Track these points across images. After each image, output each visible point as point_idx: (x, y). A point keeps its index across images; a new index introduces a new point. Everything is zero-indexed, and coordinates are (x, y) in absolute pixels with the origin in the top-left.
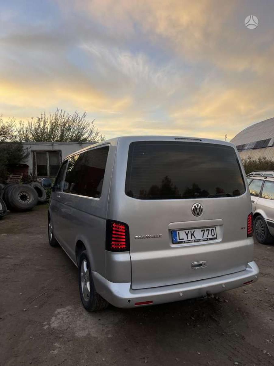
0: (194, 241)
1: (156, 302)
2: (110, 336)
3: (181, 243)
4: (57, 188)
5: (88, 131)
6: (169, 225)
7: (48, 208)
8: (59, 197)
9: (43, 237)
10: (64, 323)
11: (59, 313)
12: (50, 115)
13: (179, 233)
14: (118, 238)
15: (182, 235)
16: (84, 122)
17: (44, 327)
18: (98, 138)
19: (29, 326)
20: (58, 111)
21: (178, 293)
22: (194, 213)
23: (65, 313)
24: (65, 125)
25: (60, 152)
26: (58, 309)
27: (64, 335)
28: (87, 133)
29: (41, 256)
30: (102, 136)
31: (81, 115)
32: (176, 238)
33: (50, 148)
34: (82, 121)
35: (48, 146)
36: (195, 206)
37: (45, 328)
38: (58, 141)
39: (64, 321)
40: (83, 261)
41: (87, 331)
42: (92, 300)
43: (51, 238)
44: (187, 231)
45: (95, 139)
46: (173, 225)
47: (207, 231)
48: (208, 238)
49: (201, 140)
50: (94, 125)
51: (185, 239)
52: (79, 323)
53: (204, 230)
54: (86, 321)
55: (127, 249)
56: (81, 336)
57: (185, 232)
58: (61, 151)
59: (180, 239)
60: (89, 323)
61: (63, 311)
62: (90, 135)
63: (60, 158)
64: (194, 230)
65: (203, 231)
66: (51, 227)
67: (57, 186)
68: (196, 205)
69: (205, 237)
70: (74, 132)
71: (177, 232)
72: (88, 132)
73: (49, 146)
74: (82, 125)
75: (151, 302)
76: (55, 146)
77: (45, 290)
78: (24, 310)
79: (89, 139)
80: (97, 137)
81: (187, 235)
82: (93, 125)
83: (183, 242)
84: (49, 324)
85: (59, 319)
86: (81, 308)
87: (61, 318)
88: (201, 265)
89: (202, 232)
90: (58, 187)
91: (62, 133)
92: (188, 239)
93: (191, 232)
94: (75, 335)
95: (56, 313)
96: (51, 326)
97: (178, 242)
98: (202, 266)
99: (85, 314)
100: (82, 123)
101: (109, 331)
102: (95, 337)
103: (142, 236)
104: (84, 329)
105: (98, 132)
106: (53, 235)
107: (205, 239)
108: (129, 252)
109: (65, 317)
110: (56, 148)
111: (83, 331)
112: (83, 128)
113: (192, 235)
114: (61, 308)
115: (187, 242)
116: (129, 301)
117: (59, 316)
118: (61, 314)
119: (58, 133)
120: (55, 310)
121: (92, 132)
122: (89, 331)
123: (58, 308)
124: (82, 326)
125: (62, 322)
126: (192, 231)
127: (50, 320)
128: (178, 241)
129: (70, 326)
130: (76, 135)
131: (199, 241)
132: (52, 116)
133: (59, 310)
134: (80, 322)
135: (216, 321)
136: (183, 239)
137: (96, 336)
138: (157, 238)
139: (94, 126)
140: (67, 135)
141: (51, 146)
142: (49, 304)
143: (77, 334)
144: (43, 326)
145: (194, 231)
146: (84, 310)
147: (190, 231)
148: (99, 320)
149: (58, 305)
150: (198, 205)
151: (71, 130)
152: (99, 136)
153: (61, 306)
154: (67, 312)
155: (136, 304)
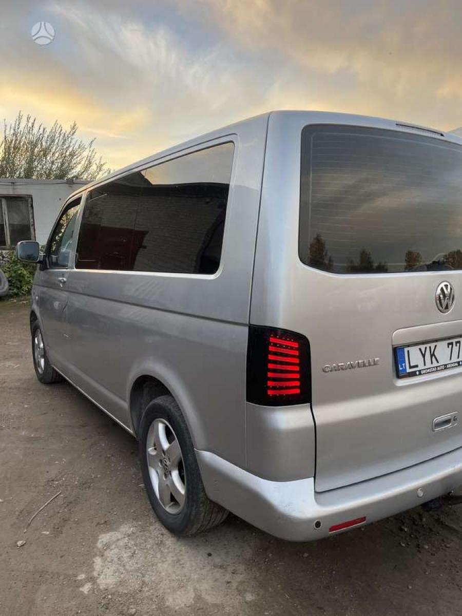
0: (437, 369)
1: (372, 517)
2: (249, 597)
3: (413, 374)
4: (52, 262)
5: (82, 159)
6: (394, 334)
7: (31, 305)
8: (65, 279)
9: (18, 365)
10: (128, 571)
11: (108, 546)
12: (6, 126)
13: (408, 351)
14: (282, 371)
15: (414, 356)
16: (73, 142)
17: (81, 589)
18: (103, 174)
19: (43, 587)
20: (20, 118)
21: (415, 490)
22: (439, 305)
23: (121, 543)
24: (35, 146)
25: (30, 200)
26: (103, 535)
27: (139, 608)
28: (81, 165)
29: (26, 406)
30: (110, 172)
31: (67, 128)
32: (403, 364)
33: (9, 191)
34: (70, 140)
35: (5, 187)
36: (442, 289)
37: (86, 589)
38: (22, 178)
39: (127, 567)
40: (154, 423)
41: (190, 588)
42: (193, 513)
43: (43, 367)
44: (423, 347)
45: (96, 176)
46: (400, 335)
47: (456, 345)
48: (458, 360)
49: (442, 135)
50: (93, 150)
51: (421, 367)
52: (164, 567)
53: (452, 344)
54: (179, 561)
55: (303, 397)
56: (183, 605)
57: (420, 349)
58: (31, 197)
59: (411, 367)
60: (188, 565)
61: (115, 539)
62: (86, 168)
63: (30, 212)
64: (435, 344)
65: (450, 346)
66: (42, 345)
67: (52, 257)
68: (442, 285)
69: (455, 359)
70: (53, 163)
71: (406, 350)
72: (83, 162)
73: (8, 187)
74: (71, 149)
75: (363, 519)
76: (19, 187)
77: (57, 487)
78: (19, 543)
79: (85, 176)
80: (101, 173)
81: (424, 356)
82: (91, 149)
83: (417, 373)
84: (92, 580)
85: (112, 561)
86: (157, 529)
87: (116, 559)
88: (447, 422)
89: (448, 347)
90: (54, 260)
91: (30, 161)
92: (425, 365)
93: (430, 347)
94: (167, 604)
95: (99, 545)
96: (98, 585)
97: (409, 373)
98: (450, 424)
99: (170, 541)
100: (69, 146)
101: (242, 583)
102: (215, 606)
103: (340, 364)
104: (181, 585)
105: (102, 163)
106: (46, 362)
107: (455, 363)
108: (309, 404)
109: (126, 555)
110: (21, 191)
111: (182, 590)
112: (72, 155)
113: (432, 355)
114: (109, 530)
115: (424, 372)
116: (318, 524)
117: (110, 554)
118: (113, 546)
119: (21, 162)
120: (95, 539)
121: (90, 163)
122: (195, 589)
123: (102, 532)
124: (174, 577)
125: (122, 569)
126: (433, 345)
127: (91, 568)
128: (409, 370)
129: (147, 579)
130: (60, 169)
131: (445, 368)
132: (8, 128)
133: (104, 538)
134: (165, 565)
135: (455, 530)
136: (417, 366)
137: (218, 601)
138: (371, 367)
139: (94, 152)
140: (40, 167)
141: (10, 187)
142: (77, 523)
143: (169, 602)
144: (78, 587)
145: (436, 346)
146: (164, 531)
147: (428, 346)
148: (210, 555)
149: (98, 524)
150: (446, 286)
151: (48, 158)
152: (104, 171)
153: (108, 525)
154: (126, 540)
155: (333, 528)
